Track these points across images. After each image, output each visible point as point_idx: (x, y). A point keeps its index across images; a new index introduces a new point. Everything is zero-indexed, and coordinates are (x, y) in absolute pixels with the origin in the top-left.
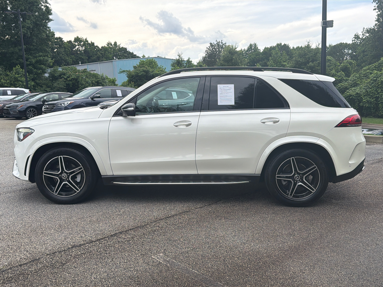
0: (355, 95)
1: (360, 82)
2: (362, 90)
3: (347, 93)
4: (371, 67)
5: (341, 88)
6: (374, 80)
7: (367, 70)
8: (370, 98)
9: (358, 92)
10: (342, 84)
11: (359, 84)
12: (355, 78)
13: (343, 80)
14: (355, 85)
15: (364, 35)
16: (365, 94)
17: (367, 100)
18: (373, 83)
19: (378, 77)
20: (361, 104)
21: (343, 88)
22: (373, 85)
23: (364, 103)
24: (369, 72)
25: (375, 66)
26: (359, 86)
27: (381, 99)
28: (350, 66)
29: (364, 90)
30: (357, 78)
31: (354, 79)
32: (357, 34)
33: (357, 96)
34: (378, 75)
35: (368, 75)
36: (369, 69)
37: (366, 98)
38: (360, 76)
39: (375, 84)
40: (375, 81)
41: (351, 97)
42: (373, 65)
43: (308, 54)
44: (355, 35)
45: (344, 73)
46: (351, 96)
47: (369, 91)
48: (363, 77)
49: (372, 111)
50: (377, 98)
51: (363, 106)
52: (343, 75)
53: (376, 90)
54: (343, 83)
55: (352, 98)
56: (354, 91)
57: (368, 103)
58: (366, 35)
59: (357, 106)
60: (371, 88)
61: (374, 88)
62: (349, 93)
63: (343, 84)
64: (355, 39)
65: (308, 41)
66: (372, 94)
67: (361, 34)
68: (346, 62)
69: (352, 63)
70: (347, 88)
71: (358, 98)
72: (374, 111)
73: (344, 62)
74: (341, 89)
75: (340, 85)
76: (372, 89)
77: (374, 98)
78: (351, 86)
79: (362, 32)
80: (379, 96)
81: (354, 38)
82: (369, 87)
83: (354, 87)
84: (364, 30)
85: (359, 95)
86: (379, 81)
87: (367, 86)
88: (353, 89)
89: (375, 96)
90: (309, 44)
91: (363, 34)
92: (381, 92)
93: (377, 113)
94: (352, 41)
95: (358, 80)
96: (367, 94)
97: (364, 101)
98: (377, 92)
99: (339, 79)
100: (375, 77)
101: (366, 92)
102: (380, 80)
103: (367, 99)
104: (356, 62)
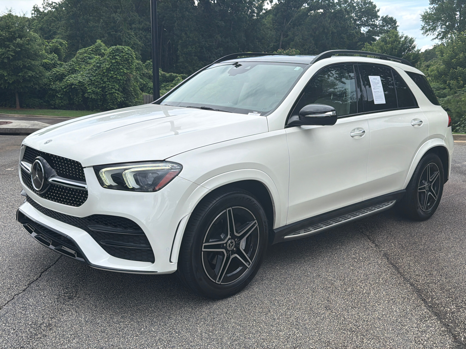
0: (77, 84)
1: (78, 68)
2: (84, 78)
3: (67, 80)
4: (88, 50)
5: (57, 74)
6: (97, 66)
7: (84, 53)
8: (96, 88)
9: (81, 81)
10: (57, 70)
11: (78, 70)
12: (72, 63)
13: (56, 65)
14: (73, 71)
15: (45, 8)
16: (89, 83)
17: (92, 91)
18: (96, 70)
19: (101, 63)
20: (86, 95)
21: (59, 75)
22: (97, 72)
23: (89, 93)
24: (87, 56)
25: (92, 49)
26: (79, 72)
27: (108, 89)
28: (61, 47)
29: (87, 78)
30: (75, 63)
31: (70, 63)
32: (36, 6)
33: (79, 85)
34: (101, 61)
35: (86, 60)
36: (85, 52)
37: (90, 88)
38: (77, 60)
39: (99, 71)
40: (99, 67)
41: (73, 87)
42: (90, 48)
43: (12, 27)
44: (34, 7)
45: (57, 56)
46: (72, 84)
47: (93, 80)
48: (81, 62)
49: (99, 103)
50: (103, 88)
51: (89, 97)
52: (56, 58)
53: (101, 78)
54: (57, 68)
55: (75, 87)
56: (75, 79)
57: (94, 94)
58: (47, 9)
59: (81, 97)
60: (95, 76)
61: (99, 76)
62: (69, 80)
63: (59, 69)
64: (35, 12)
65: (9, 9)
66: (97, 83)
67: (42, 7)
68: (55, 41)
69: (62, 43)
70: (64, 75)
71: (82, 88)
72: (101, 104)
73: (52, 42)
74: (57, 76)
75: (54, 71)
76: (97, 77)
77: (100, 88)
78: (69, 72)
79: (43, 4)
80: (105, 86)
81: (33, 10)
82: (92, 74)
83: (73, 73)
84: (45, 2)
85: (82, 84)
86: (103, 68)
87: (89, 73)
88: (73, 77)
89: (101, 86)
90: (11, 13)
91: (43, 7)
92: (107, 82)
93: (105, 106)
94: (31, 14)
95: (76, 66)
96: (91, 83)
97: (89, 91)
98: (102, 81)
99: (53, 63)
100: (98, 63)
101: (90, 81)
102: (105, 67)
103: (92, 89)
104: (67, 43)
